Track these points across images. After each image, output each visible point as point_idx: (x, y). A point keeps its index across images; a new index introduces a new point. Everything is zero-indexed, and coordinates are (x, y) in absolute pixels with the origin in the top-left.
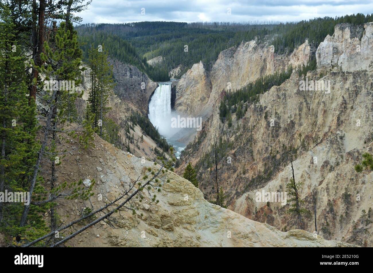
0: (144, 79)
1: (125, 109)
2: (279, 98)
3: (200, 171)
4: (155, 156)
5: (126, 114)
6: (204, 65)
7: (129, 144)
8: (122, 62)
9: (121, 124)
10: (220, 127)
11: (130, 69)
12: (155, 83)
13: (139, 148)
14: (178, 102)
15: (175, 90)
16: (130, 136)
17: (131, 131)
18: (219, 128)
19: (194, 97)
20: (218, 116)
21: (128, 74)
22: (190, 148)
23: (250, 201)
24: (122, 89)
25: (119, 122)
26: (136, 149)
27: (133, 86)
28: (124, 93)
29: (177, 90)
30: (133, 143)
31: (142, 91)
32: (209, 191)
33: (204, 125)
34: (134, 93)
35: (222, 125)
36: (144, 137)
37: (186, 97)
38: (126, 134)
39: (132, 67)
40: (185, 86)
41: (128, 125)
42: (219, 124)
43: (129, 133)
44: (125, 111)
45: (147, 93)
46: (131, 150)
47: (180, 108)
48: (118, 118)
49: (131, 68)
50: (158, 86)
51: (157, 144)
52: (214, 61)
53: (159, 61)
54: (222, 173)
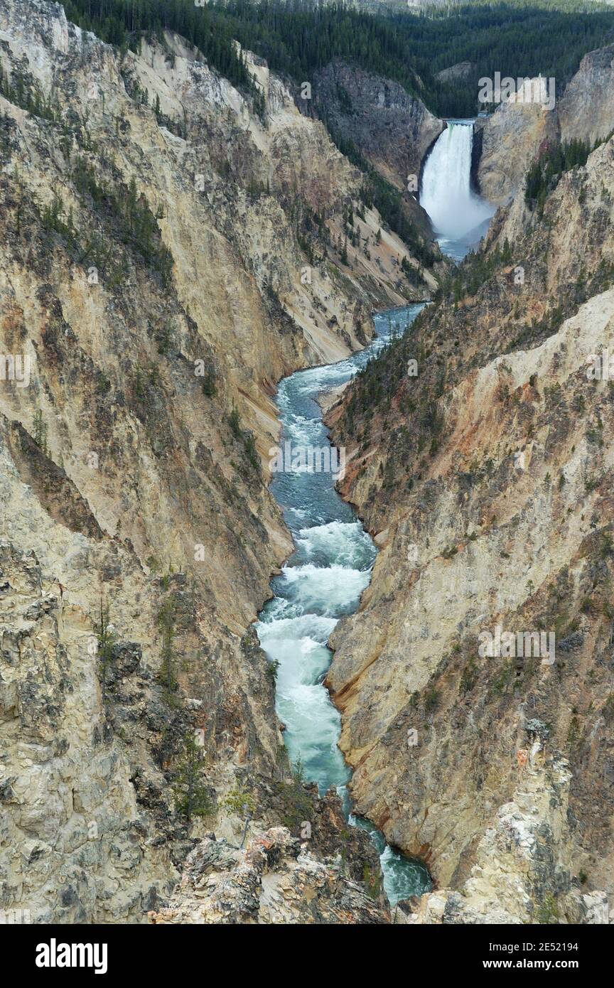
0: (415, 110)
1: (351, 172)
3: (441, 308)
4: (402, 275)
5: (351, 185)
7: (346, 245)
8: (370, 73)
9: (336, 203)
10: (525, 219)
11: (387, 88)
12: (440, 121)
13: (369, 258)
14: (485, 163)
15: (481, 137)
16: (352, 232)
17: (357, 220)
18: (523, 222)
19: (519, 153)
20: (523, 194)
21: (382, 98)
23: (505, 373)
24: (365, 130)
25: (334, 199)
26: (363, 260)
27: (391, 125)
28: (370, 139)
29: (485, 137)
30: (359, 245)
31: (408, 138)
32: (448, 350)
34: (391, 140)
35: (529, 215)
36: (384, 234)
37: (504, 153)
38: (345, 225)
39: (390, 83)
40: (502, 128)
41: (352, 206)
42: (523, 212)
43: (352, 223)
44: (348, 177)
45: (419, 142)
46: (350, 261)
47: (489, 175)
48: (331, 191)
49: (389, 86)
50: (445, 127)
51: (410, 250)
52: (570, 74)
53: (462, 73)
54: (479, 313)
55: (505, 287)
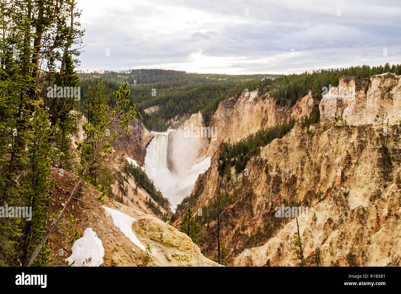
0: (140, 128)
2: (281, 151)
4: (150, 210)
5: (120, 165)
6: (203, 115)
7: (122, 196)
10: (218, 180)
12: (151, 133)
13: (133, 202)
16: (123, 189)
17: (125, 182)
18: (218, 182)
20: (216, 168)
22: (186, 202)
25: (113, 173)
26: (130, 202)
30: (127, 196)
31: (137, 141)
33: (201, 179)
34: (129, 142)
35: (221, 178)
36: (138, 189)
38: (120, 186)
41: (122, 176)
42: (217, 177)
43: (123, 184)
44: (119, 161)
45: (142, 143)
46: (124, 202)
48: (111, 169)
50: (153, 137)
52: (213, 111)
53: (155, 111)
54: (220, 229)
55: (231, 215)
